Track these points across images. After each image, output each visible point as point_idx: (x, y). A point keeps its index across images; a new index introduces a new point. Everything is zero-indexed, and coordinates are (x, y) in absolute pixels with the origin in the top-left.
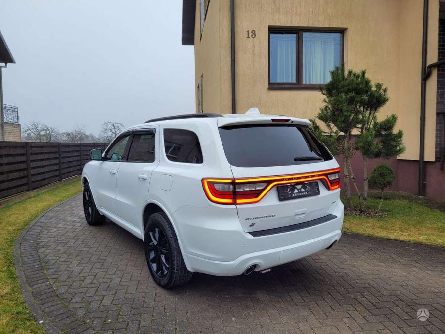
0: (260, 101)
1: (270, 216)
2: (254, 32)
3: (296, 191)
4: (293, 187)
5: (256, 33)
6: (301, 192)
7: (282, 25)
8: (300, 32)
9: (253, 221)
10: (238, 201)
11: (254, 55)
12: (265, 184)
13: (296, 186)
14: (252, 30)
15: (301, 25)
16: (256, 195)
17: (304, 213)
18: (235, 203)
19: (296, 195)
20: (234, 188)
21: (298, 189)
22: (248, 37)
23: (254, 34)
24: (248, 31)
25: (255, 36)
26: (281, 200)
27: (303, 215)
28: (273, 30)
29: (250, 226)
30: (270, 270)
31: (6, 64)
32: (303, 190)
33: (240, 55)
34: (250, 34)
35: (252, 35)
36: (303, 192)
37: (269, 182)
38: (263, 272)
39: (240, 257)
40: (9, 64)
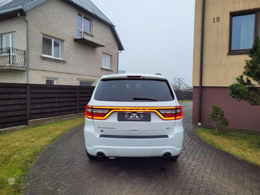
0: (221, 63)
1: (112, 128)
2: (218, 19)
3: (131, 117)
4: (130, 114)
5: (220, 19)
6: (135, 118)
7: (241, 10)
8: (257, 12)
9: (102, 129)
10: (95, 118)
11: (217, 33)
12: (108, 110)
13: (132, 114)
14: (217, 17)
15: (257, 7)
16: (103, 116)
17: (138, 130)
18: (93, 118)
19: (131, 119)
20: (92, 111)
21: (133, 116)
22: (214, 22)
23: (219, 19)
24: (214, 19)
25: (219, 21)
26: (119, 120)
27: (137, 132)
28: (233, 14)
29: (101, 131)
30: (114, 158)
31: (121, 51)
32: (137, 117)
33: (207, 35)
34: (216, 20)
35: (217, 21)
36: (137, 118)
37: (110, 110)
38: (110, 158)
39: (93, 146)
40: (122, 51)
